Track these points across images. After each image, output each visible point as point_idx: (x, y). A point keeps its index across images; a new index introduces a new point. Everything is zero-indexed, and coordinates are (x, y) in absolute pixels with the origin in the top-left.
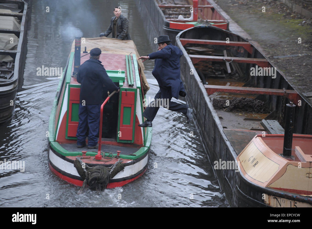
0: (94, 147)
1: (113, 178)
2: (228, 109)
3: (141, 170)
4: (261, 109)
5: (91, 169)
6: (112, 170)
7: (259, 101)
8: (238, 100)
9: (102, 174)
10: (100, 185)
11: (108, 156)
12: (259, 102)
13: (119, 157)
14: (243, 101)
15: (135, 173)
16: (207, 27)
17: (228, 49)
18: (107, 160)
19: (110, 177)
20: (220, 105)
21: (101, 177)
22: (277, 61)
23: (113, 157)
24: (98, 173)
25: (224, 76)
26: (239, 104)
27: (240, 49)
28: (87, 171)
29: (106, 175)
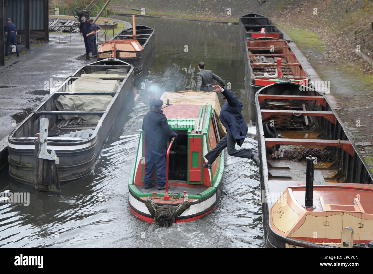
0: (163, 188)
1: (180, 216)
2: (297, 159)
3: (208, 208)
4: (327, 158)
5: (160, 208)
6: (179, 208)
7: (325, 150)
8: (306, 150)
9: (168, 212)
10: (167, 222)
11: (176, 196)
12: (326, 152)
13: (186, 197)
14: (311, 152)
15: (202, 211)
16: (287, 83)
17: (307, 102)
18: (176, 200)
19: (176, 215)
20: (290, 156)
21: (168, 215)
22: (346, 113)
23: (180, 197)
24: (166, 212)
25: (302, 128)
26: (307, 154)
27: (317, 103)
28: (156, 210)
29: (173, 213)
